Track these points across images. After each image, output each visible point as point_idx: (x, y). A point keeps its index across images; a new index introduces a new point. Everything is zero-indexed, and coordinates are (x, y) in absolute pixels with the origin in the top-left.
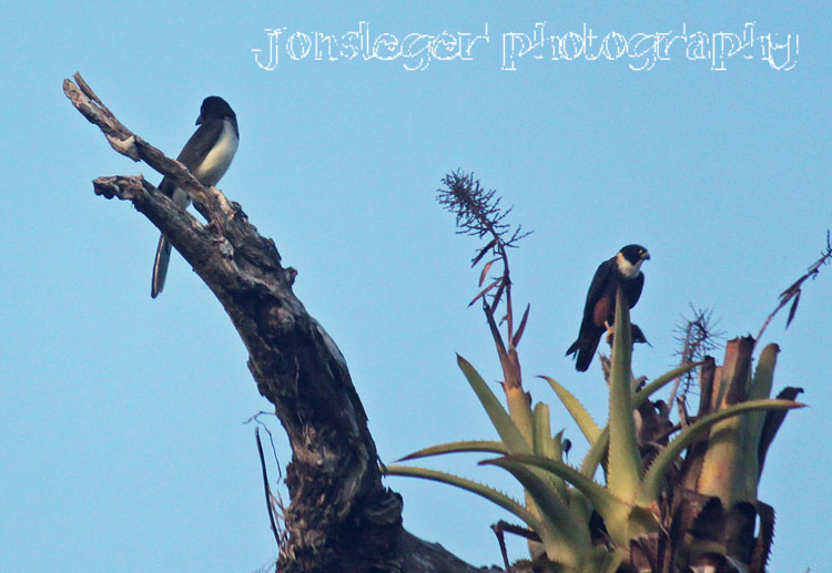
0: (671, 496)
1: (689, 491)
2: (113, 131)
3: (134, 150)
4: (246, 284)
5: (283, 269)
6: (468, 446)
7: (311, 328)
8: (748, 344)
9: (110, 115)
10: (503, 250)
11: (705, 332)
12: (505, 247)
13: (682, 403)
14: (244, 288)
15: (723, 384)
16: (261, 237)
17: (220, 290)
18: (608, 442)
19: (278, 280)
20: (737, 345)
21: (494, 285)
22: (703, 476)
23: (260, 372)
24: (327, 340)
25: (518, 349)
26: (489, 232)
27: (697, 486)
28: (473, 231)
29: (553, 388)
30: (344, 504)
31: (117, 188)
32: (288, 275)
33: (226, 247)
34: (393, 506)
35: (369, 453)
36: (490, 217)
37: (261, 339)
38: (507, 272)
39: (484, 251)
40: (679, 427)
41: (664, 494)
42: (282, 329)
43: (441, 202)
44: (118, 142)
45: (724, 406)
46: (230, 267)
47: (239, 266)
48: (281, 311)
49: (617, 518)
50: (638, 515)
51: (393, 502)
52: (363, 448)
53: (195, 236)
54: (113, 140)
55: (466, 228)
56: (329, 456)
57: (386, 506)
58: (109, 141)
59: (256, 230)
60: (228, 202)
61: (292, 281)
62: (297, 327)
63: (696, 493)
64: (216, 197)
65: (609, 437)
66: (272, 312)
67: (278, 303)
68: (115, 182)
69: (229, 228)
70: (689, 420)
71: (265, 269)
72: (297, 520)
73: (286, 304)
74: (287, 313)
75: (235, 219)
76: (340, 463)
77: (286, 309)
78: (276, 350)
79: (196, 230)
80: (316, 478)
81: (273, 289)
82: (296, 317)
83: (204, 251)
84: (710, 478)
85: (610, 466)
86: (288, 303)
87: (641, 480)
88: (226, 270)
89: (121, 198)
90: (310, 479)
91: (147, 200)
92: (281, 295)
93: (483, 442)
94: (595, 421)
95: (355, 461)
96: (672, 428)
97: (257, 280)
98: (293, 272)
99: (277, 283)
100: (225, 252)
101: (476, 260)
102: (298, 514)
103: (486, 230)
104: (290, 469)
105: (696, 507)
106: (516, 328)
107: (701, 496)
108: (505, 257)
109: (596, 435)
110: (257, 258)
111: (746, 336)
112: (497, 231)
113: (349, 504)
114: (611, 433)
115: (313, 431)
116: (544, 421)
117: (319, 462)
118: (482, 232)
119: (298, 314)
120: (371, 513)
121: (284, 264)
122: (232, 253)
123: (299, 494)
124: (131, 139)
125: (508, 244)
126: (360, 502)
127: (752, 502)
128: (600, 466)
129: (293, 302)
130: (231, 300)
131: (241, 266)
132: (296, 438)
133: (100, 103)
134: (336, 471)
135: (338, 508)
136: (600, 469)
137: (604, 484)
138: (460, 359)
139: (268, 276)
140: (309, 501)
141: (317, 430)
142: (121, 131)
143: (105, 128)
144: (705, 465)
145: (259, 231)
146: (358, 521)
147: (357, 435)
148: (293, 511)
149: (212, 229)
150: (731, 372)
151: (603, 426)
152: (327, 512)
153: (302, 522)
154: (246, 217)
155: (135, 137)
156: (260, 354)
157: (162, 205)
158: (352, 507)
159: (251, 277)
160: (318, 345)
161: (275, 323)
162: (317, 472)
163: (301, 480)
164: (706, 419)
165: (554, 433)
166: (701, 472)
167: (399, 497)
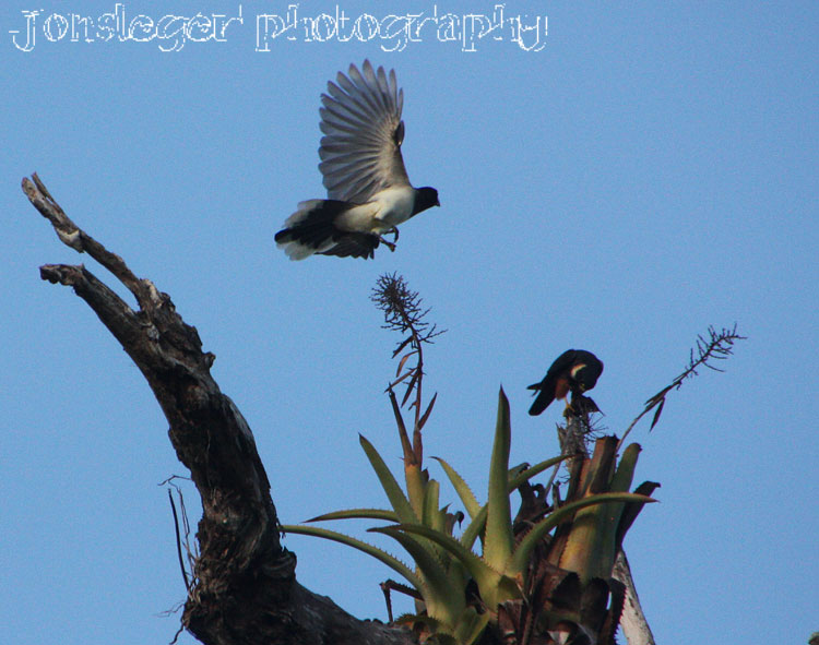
0: (536, 568)
1: (552, 566)
2: (62, 224)
3: (78, 243)
4: (168, 364)
5: (203, 354)
6: (367, 513)
7: (223, 406)
8: (612, 442)
9: (60, 211)
10: (419, 345)
11: (589, 427)
12: (422, 343)
13: (556, 489)
14: (166, 368)
15: (590, 476)
16: (184, 325)
17: (146, 368)
18: (486, 519)
19: (198, 362)
20: (603, 442)
21: (409, 374)
22: (565, 553)
23: (177, 441)
24: (238, 417)
25: (423, 431)
26: (409, 329)
27: (560, 562)
28: (396, 326)
29: (445, 468)
30: (245, 559)
31: (60, 275)
32: (207, 359)
33: (153, 332)
34: (287, 563)
35: (269, 515)
36: (411, 315)
37: (180, 412)
38: (420, 364)
39: (404, 345)
40: (552, 509)
41: (532, 567)
42: (197, 405)
43: (373, 300)
44: (65, 235)
45: (588, 495)
46: (156, 349)
47: (163, 348)
48: (197, 389)
49: (489, 584)
50: (506, 583)
51: (288, 559)
52: (263, 511)
53: (126, 320)
54: (61, 232)
55: (390, 324)
56: (234, 516)
57: (281, 563)
58: (58, 233)
59: (180, 318)
60: (157, 293)
61: (211, 364)
62: (210, 403)
63: (558, 568)
64: (148, 287)
65: (487, 515)
66: (190, 390)
67: (195, 382)
68: (59, 270)
69: (156, 315)
70: (560, 503)
71: (186, 352)
72: (204, 569)
73: (203, 385)
74: (202, 392)
75: (162, 307)
76: (243, 523)
77: (201, 388)
78: (191, 422)
79: (127, 315)
80: (221, 534)
81: (191, 370)
82: (210, 396)
83: (133, 334)
84: (572, 556)
85: (486, 539)
86: (205, 383)
87: (512, 553)
88: (152, 352)
89: (63, 284)
90: (217, 535)
91: (85, 286)
92: (199, 376)
93: (380, 511)
94: (477, 500)
95: (257, 522)
96: (547, 509)
97: (178, 362)
98: (211, 357)
99: (196, 365)
100: (152, 336)
101: (396, 352)
102: (204, 563)
103: (407, 327)
104: (201, 525)
105: (556, 580)
106: (422, 413)
107: (562, 570)
108: (420, 351)
109: (476, 511)
110: (179, 342)
111: (612, 435)
112: (416, 327)
113: (249, 559)
114: (489, 511)
115: (220, 494)
116: (434, 495)
117: (225, 521)
118: (404, 328)
119: (213, 393)
120: (268, 568)
121: (205, 349)
122: (157, 337)
123: (207, 547)
124: (77, 233)
125: (424, 339)
126: (258, 558)
127: (606, 578)
128: (478, 538)
129: (208, 382)
130: (155, 377)
131: (165, 349)
132: (206, 500)
133: (52, 200)
134: (239, 530)
135: (238, 562)
136: (478, 540)
137: (480, 554)
138: (362, 439)
139: (188, 358)
140: (215, 554)
141: (224, 493)
142: (69, 225)
143: (55, 222)
144: (568, 543)
145: (184, 319)
146: (256, 574)
147: (259, 500)
148: (200, 561)
149: (142, 315)
150: (597, 465)
151: (483, 505)
152: (229, 564)
153: (208, 571)
154: (174, 306)
155: (80, 231)
156: (178, 425)
157: (99, 292)
158: (251, 562)
159: (173, 358)
160: (229, 421)
161: (191, 399)
162: (223, 529)
163: (209, 535)
164: (572, 505)
165: (441, 507)
166: (564, 550)
167: (293, 556)
